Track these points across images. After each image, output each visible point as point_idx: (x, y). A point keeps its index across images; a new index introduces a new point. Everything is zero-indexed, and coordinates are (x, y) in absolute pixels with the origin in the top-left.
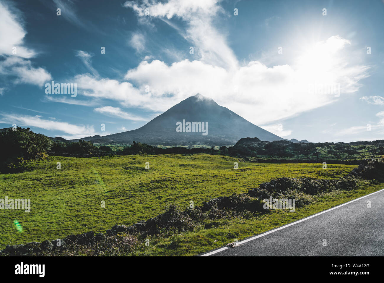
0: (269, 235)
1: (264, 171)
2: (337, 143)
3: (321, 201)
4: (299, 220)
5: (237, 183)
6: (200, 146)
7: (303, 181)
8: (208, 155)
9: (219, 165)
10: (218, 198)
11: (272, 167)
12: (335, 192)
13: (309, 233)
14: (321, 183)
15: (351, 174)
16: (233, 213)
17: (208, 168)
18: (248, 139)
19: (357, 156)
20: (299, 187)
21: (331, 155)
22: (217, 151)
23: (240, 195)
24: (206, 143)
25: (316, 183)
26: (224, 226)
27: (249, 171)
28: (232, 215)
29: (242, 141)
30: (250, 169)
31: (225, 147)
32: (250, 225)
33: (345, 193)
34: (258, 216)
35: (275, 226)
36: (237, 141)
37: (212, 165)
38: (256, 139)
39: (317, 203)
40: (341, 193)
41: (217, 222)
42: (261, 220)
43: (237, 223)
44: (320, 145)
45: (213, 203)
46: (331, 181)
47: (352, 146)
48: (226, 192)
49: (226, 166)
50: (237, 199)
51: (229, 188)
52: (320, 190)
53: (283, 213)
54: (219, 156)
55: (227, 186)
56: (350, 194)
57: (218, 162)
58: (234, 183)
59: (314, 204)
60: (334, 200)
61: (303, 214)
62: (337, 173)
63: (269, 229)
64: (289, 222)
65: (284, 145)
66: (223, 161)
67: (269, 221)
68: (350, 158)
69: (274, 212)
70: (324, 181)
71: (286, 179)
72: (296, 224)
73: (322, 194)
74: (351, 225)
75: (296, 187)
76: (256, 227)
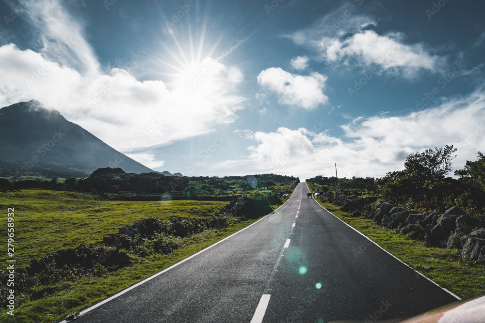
0: (126, 293)
1: (127, 211)
2: (211, 178)
3: (192, 243)
4: (165, 269)
5: (89, 229)
6: (34, 177)
7: (172, 222)
8: (45, 191)
9: (63, 204)
10: (58, 252)
11: (137, 206)
12: (206, 232)
13: (175, 283)
14: (192, 222)
15: (222, 211)
16: (79, 271)
17: (45, 210)
18: (108, 170)
19: (230, 192)
20: (168, 228)
21: (204, 191)
22: (60, 184)
23: (91, 246)
24: (43, 174)
25: (187, 223)
26: (64, 292)
27: (107, 212)
28: (76, 275)
29: (100, 171)
30: (108, 210)
31: (74, 180)
32: (102, 284)
33: (216, 232)
34: (115, 270)
35: (136, 281)
36: (92, 172)
37: (53, 205)
38: (118, 171)
39: (187, 246)
40: (211, 232)
41: (53, 287)
42: (118, 274)
43: (84, 284)
44: (194, 179)
45: (47, 261)
46: (203, 220)
47: (226, 181)
48: (71, 242)
49: (75, 206)
50: (86, 250)
51: (77, 237)
52: (191, 230)
53: (147, 263)
54: (63, 192)
55: (73, 234)
56: (221, 233)
57: (62, 201)
58: (83, 229)
59: (183, 248)
60: (204, 241)
61: (170, 261)
62: (210, 211)
63: (127, 286)
64: (153, 273)
65: (154, 178)
66: (70, 199)
67: (129, 275)
68: (223, 194)
69: (136, 263)
70: (196, 220)
71: (154, 220)
72: (161, 274)
73: (193, 235)
74: (218, 266)
75: (164, 229)
76: (111, 285)
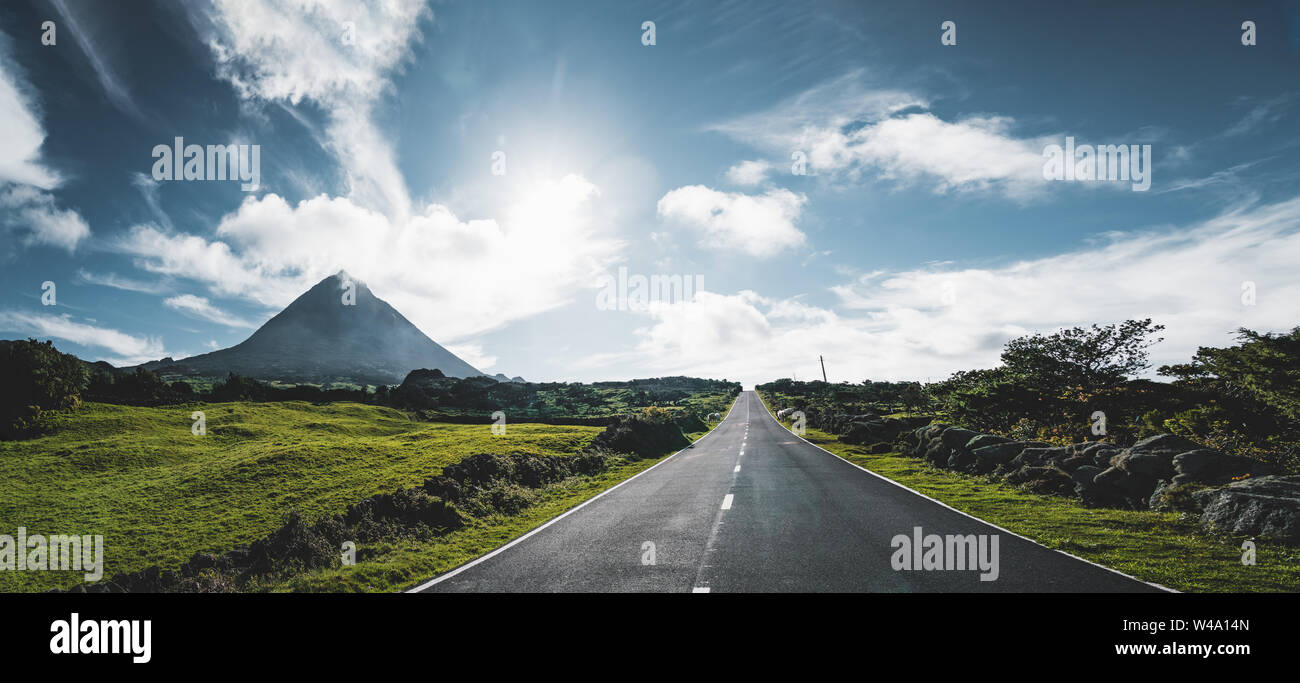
0: (461, 574)
1: (451, 439)
2: (571, 385)
3: (549, 499)
4: (512, 540)
5: (406, 465)
6: (344, 385)
7: (516, 461)
8: (356, 405)
9: (375, 425)
10: (373, 497)
11: (464, 433)
12: (569, 481)
13: (531, 566)
14: (547, 462)
15: (594, 443)
16: (399, 530)
17: (357, 433)
18: (424, 373)
19: (605, 410)
20: (511, 472)
21: (560, 408)
22: (372, 395)
23: (410, 492)
24: (353, 381)
25: (538, 464)
26: (383, 558)
27: (427, 440)
28: (397, 534)
29: (415, 375)
30: (427, 437)
31: (385, 388)
32: (428, 554)
33: (587, 481)
34: (443, 534)
35: (472, 556)
36: (404, 376)
37: (364, 426)
38: (437, 373)
39: (542, 504)
40: (581, 481)
41: (372, 547)
42: (447, 542)
43: (406, 550)
44: (543, 387)
45: (363, 507)
46: (563, 460)
47: (596, 390)
48: (387, 484)
49: (387, 429)
50: (405, 499)
51: (393, 476)
52: (545, 476)
53: (485, 528)
54: (374, 407)
55: (388, 472)
56: (595, 483)
57: (374, 421)
58: (400, 465)
59: (537, 506)
60: (569, 496)
61: (517, 528)
62: (573, 444)
63: (461, 563)
64: (496, 547)
65: (485, 386)
66: (382, 418)
67: (461, 544)
68: (593, 414)
69: (469, 526)
70: (552, 459)
71: (488, 457)
72: (508, 550)
73: (550, 485)
75: (504, 473)
76: (439, 558)
